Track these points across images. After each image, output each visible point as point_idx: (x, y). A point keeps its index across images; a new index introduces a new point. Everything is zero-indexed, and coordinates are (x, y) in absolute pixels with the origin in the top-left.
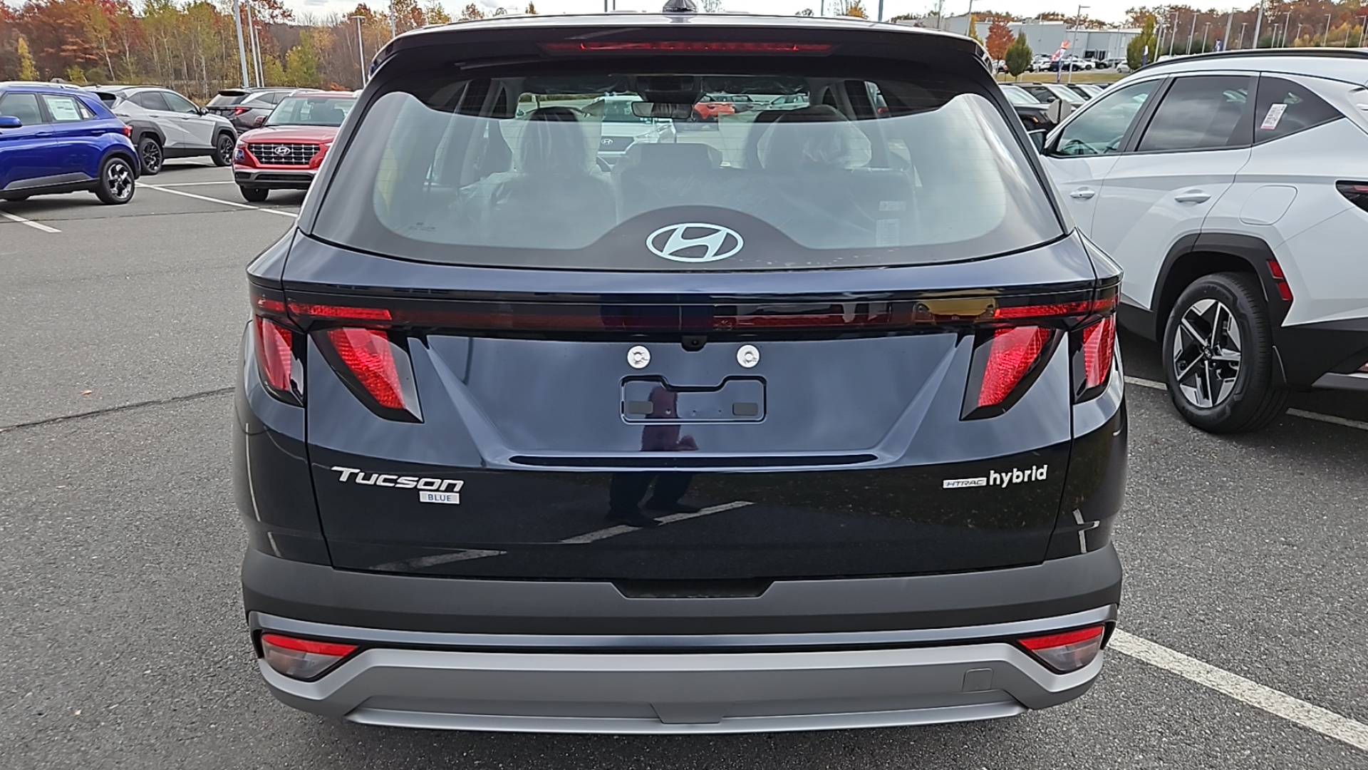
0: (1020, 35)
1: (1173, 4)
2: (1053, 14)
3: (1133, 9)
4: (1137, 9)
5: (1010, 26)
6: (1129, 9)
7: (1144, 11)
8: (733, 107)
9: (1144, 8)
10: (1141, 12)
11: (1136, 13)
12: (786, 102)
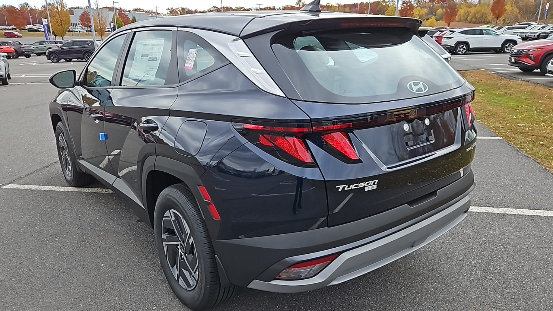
0: (133, 17)
1: (183, 7)
2: (139, 9)
3: (169, 8)
4: (170, 9)
5: (127, 13)
6: (167, 8)
7: (173, 9)
8: (13, 48)
9: (173, 8)
10: (172, 10)
11: (170, 10)
12: (39, 45)
